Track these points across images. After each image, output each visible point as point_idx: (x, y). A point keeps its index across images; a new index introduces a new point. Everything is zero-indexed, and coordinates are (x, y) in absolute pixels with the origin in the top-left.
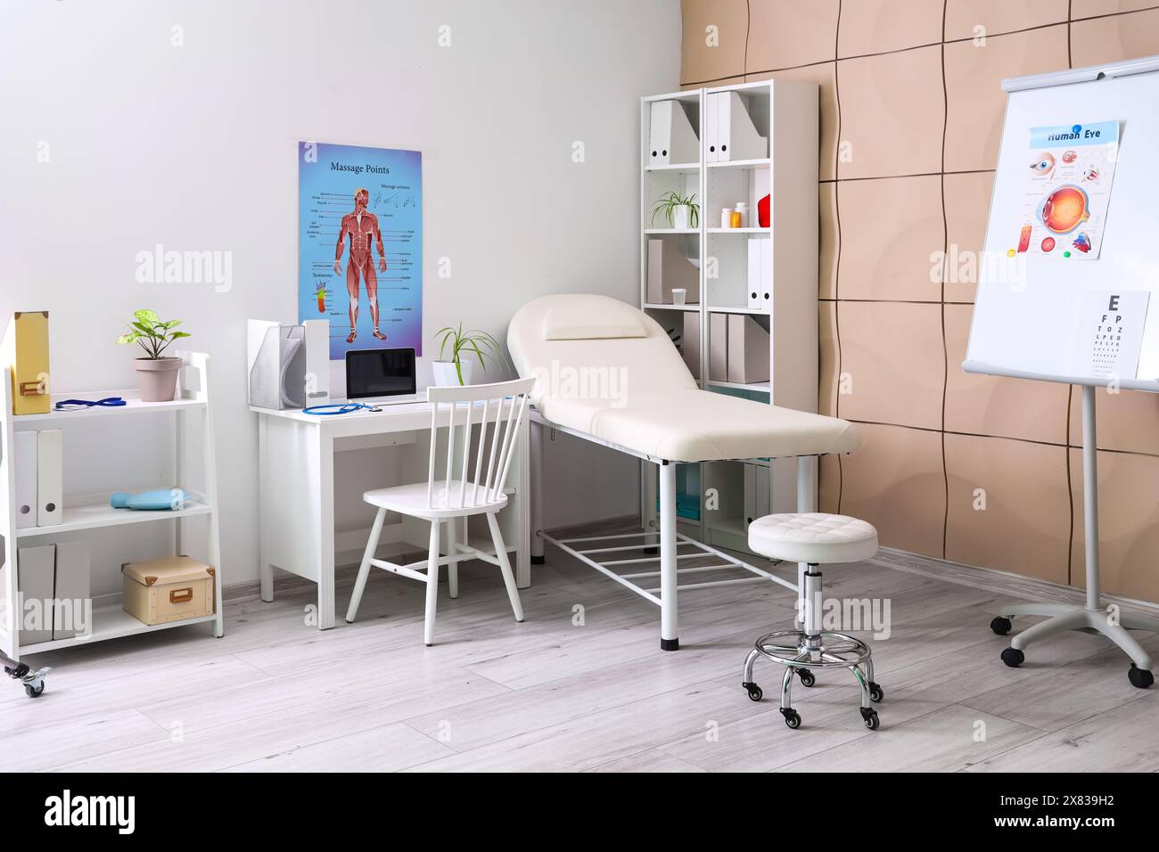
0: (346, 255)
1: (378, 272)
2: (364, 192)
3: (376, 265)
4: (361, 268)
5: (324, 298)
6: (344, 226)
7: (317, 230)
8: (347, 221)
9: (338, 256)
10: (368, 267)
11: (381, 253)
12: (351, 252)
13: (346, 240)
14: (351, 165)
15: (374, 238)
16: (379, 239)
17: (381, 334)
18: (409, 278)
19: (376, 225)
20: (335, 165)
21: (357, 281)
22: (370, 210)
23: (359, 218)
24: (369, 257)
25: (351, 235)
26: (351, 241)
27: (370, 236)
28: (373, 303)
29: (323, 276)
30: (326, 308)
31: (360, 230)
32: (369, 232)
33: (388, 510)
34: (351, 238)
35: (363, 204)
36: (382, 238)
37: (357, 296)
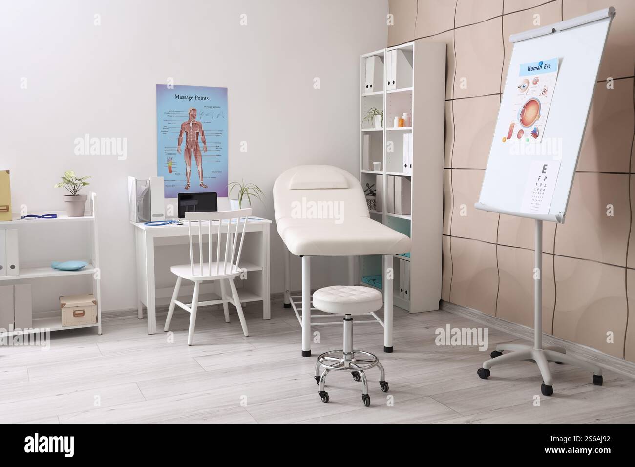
0: (184, 144)
1: (202, 153)
2: (194, 110)
3: (201, 149)
4: (192, 150)
5: (172, 166)
6: (183, 128)
7: (166, 130)
8: (184, 126)
9: (179, 144)
10: (196, 150)
11: (204, 142)
12: (187, 141)
13: (184, 135)
14: (186, 96)
15: (200, 134)
16: (203, 135)
17: (204, 185)
18: (220, 155)
19: (201, 127)
20: (177, 96)
21: (190, 157)
22: (197, 119)
23: (191, 124)
24: (197, 145)
25: (186, 133)
26: (187, 136)
27: (198, 133)
28: (200, 169)
29: (171, 154)
30: (173, 171)
31: (192, 130)
32: (198, 131)
33: (183, 278)
34: (187, 135)
35: (194, 116)
36: (205, 134)
37: (190, 165)
